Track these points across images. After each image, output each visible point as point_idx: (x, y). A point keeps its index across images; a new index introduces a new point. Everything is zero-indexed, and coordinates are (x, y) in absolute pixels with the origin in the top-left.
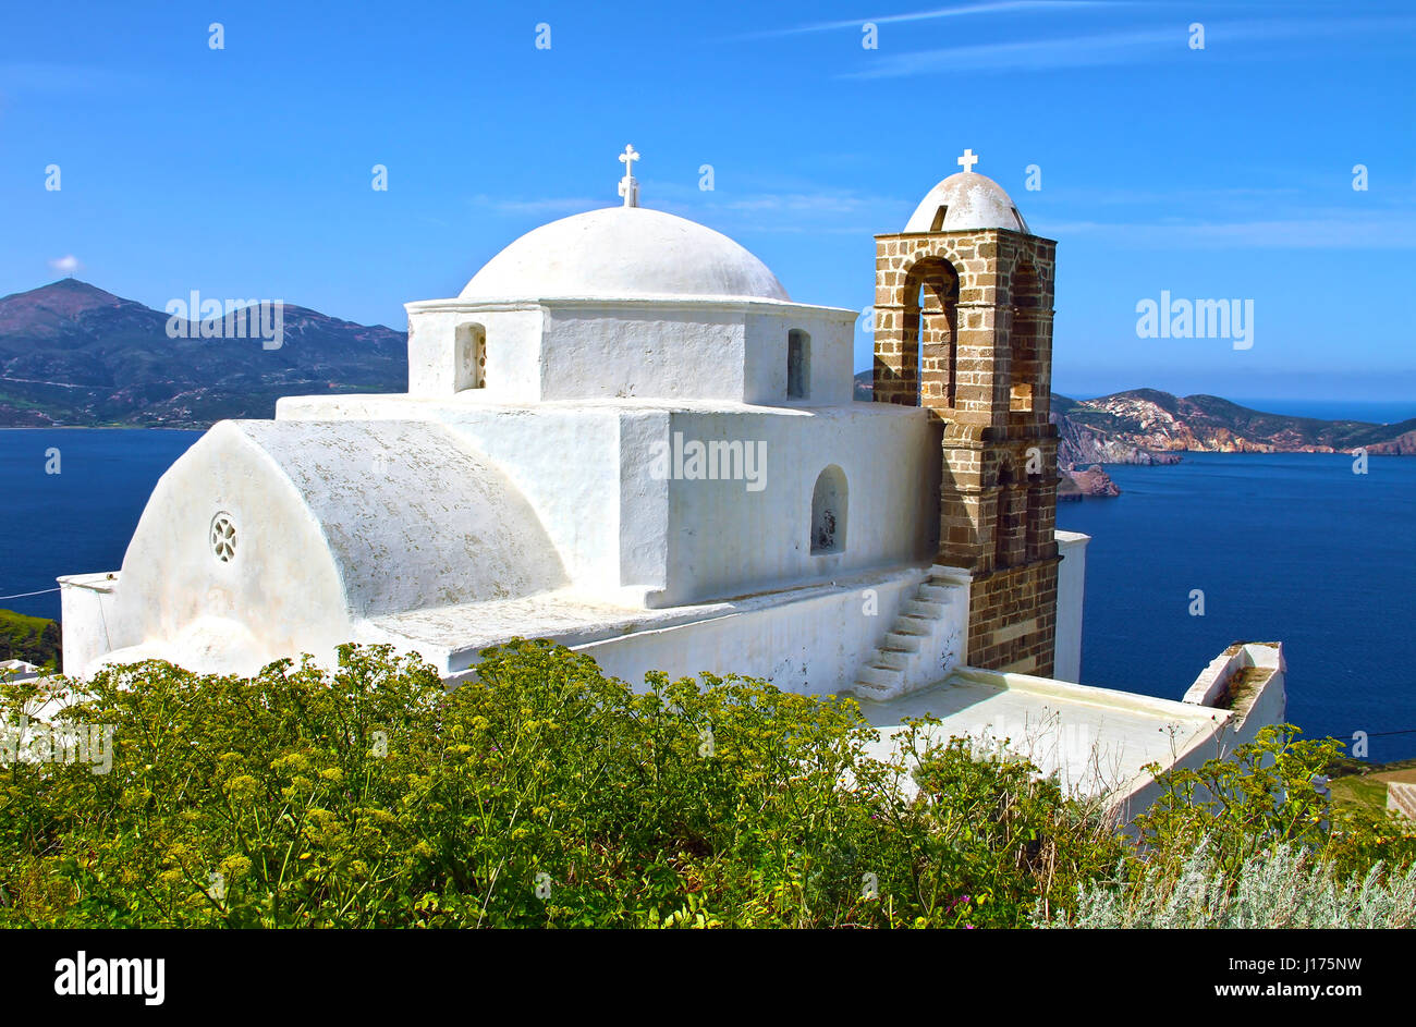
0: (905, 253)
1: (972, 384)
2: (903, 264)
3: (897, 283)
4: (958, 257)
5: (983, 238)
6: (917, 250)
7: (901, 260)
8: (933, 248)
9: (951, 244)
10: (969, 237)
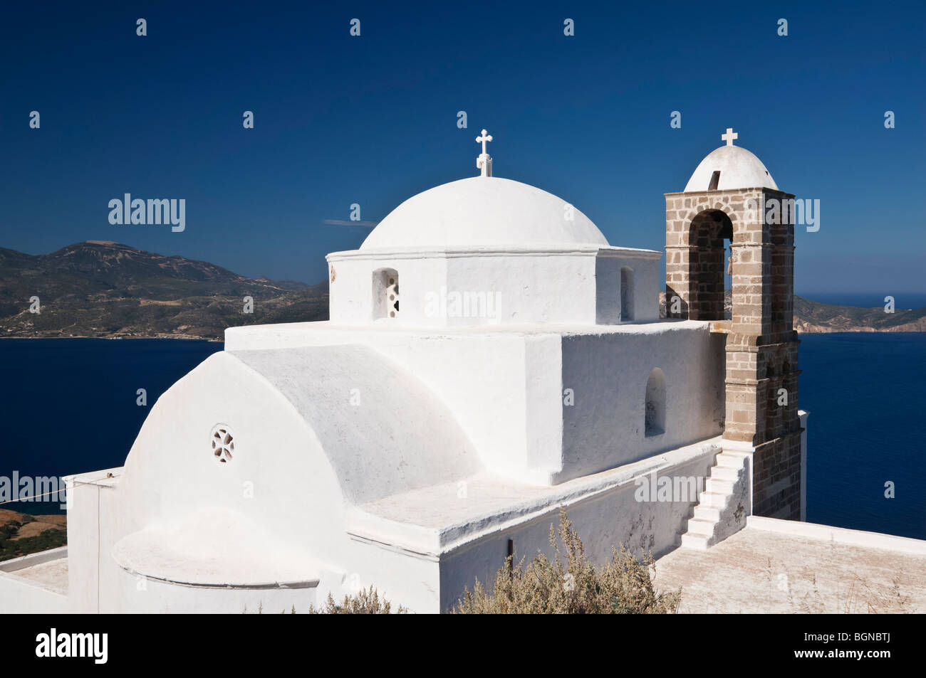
0: (689, 207)
1: (745, 303)
2: (688, 215)
3: (683, 229)
4: (732, 209)
5: (751, 195)
6: (698, 204)
7: (686, 212)
8: (711, 203)
9: (726, 200)
10: (740, 194)
